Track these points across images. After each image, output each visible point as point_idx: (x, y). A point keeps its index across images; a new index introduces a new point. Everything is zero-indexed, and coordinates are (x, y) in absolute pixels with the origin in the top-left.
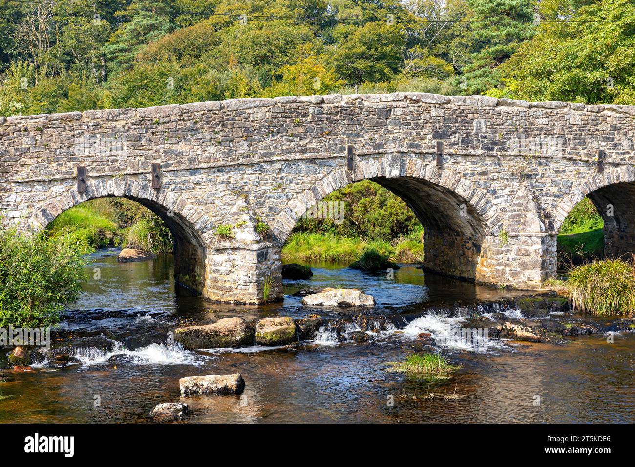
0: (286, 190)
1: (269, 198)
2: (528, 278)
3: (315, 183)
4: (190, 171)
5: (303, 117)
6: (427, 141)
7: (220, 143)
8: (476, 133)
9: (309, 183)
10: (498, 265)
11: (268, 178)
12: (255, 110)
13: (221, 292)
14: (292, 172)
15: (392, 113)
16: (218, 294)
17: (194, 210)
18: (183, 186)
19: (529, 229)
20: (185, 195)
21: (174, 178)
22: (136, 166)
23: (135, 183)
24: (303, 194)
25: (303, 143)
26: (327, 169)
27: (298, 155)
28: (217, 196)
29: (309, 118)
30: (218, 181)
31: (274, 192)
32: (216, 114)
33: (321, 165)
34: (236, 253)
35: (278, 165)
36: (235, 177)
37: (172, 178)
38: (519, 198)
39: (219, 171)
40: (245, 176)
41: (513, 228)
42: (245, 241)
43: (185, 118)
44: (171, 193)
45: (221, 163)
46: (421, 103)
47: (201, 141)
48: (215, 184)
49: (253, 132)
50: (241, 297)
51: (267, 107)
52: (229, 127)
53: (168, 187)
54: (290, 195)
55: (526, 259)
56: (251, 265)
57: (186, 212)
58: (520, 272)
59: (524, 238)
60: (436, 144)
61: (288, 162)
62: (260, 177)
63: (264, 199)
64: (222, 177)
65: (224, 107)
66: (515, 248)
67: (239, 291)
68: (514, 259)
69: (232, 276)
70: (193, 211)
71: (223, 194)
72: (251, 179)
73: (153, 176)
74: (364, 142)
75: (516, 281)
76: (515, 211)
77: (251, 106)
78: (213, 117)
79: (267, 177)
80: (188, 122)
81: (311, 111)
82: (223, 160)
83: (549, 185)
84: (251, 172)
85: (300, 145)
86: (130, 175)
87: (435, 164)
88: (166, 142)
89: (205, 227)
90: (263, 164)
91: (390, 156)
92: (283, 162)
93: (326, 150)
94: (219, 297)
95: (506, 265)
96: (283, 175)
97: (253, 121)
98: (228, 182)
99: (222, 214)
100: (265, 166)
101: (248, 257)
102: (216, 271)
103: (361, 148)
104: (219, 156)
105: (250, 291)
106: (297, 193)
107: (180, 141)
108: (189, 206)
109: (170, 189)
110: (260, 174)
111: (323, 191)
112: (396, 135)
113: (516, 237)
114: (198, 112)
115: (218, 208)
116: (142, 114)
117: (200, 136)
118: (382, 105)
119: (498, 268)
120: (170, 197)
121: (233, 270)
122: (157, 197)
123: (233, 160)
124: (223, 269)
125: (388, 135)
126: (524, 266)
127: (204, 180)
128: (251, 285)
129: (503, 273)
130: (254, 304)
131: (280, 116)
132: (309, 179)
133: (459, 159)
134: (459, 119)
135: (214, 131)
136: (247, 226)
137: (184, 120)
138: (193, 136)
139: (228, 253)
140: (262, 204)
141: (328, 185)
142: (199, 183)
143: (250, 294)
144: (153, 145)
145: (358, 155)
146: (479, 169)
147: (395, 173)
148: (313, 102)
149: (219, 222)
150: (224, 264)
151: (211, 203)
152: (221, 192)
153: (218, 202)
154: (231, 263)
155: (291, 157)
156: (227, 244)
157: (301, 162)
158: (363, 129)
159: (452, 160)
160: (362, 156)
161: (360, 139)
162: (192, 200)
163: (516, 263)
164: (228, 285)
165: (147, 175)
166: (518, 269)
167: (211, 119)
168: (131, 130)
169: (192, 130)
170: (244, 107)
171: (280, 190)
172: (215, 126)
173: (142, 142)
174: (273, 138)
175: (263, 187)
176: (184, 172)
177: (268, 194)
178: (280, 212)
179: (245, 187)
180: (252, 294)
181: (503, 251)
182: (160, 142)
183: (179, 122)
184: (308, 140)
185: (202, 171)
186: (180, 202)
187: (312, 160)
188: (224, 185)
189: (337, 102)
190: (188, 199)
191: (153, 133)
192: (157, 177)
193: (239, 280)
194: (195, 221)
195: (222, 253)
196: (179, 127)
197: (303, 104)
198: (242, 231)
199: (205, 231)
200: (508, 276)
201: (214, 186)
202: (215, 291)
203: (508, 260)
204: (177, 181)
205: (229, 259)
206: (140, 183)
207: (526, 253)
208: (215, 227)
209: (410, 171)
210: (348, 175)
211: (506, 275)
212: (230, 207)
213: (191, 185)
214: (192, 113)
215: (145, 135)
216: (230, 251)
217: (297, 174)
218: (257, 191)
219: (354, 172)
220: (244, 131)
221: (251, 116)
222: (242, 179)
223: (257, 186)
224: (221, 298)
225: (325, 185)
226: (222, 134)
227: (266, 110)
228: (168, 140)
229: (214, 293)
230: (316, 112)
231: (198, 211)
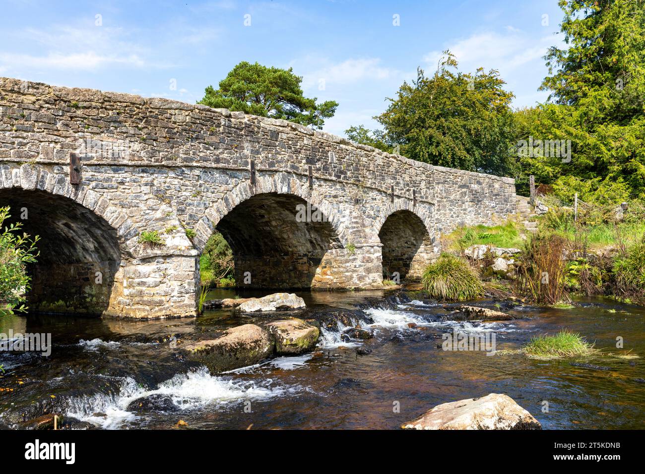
0: (204, 198)
1: (190, 205)
2: (373, 280)
3: (226, 193)
4: (113, 167)
5: (216, 127)
6: (302, 164)
7: (144, 140)
8: (331, 163)
9: (222, 192)
10: (347, 271)
11: (189, 184)
12: (176, 111)
13: (147, 308)
14: (209, 180)
15: (280, 136)
16: (144, 310)
17: (117, 213)
18: (106, 184)
19: (370, 241)
20: (107, 195)
21: (96, 174)
22: (51, 154)
23: (49, 175)
24: (217, 204)
25: (217, 152)
26: (236, 181)
27: (213, 164)
28: (141, 199)
29: (221, 129)
30: (142, 182)
31: (194, 199)
32: (139, 108)
33: (231, 177)
34: (168, 261)
35: (197, 172)
36: (159, 179)
37: (93, 173)
38: (355, 218)
39: (143, 171)
40: (168, 180)
41: (357, 240)
42: (179, 247)
43: (108, 107)
44: (91, 192)
45: (146, 162)
46: (297, 132)
47: (125, 135)
48: (140, 186)
49: (175, 134)
50: (174, 310)
51: (187, 111)
52: (152, 125)
53: (89, 185)
54: (207, 203)
55: (370, 265)
56: (187, 273)
57: (109, 214)
58: (365, 276)
59: (368, 248)
60: (308, 168)
61: (205, 169)
62: (182, 182)
63: (185, 205)
64: (147, 178)
65: (147, 102)
66: (360, 257)
67: (172, 304)
68: (360, 266)
69: (163, 287)
70: (115, 215)
71: (146, 197)
72: (174, 183)
73: (71, 168)
74: (262, 159)
75: (362, 283)
76: (354, 228)
77: (173, 106)
78: (137, 111)
79: (187, 183)
80: (110, 112)
81: (223, 123)
82: (147, 160)
83: (369, 209)
84: (173, 175)
85: (215, 155)
86: (44, 164)
87: (308, 185)
88: (86, 130)
89: (129, 233)
90: (184, 169)
91: (281, 174)
92: (201, 170)
93: (235, 162)
94: (146, 313)
95: (354, 271)
96: (201, 182)
97: (175, 123)
98: (152, 185)
99: (146, 219)
100: (187, 171)
101: (184, 264)
102: (143, 283)
103: (259, 165)
104: (143, 154)
105: (187, 302)
106: (213, 202)
107: (102, 132)
108: (113, 208)
109: (91, 187)
110: (181, 179)
111: (233, 201)
112: (283, 156)
113: (361, 247)
114: (121, 102)
115: (142, 213)
116: (57, 93)
117: (124, 129)
118: (272, 128)
119: (347, 274)
120: (91, 196)
121: (164, 280)
122: (76, 195)
123: (157, 161)
124: (150, 280)
125: (278, 156)
126: (368, 271)
127: (128, 180)
128: (187, 295)
129: (352, 277)
130: (192, 316)
131: (198, 122)
132: (222, 189)
133: (322, 182)
134: (321, 150)
135: (137, 127)
136: (178, 232)
137: (106, 109)
138: (116, 128)
139: (157, 262)
140: (183, 211)
141: (237, 196)
142: (122, 183)
143: (186, 306)
144: (71, 131)
145: (258, 171)
146: (334, 193)
147: (285, 190)
148: (224, 114)
149: (142, 228)
150: (153, 275)
151: (135, 206)
152: (145, 194)
153: (142, 206)
154: (161, 273)
155: (208, 164)
156: (157, 251)
157: (215, 170)
158: (261, 147)
159: (318, 183)
160: (261, 171)
161: (259, 156)
162: (116, 202)
163: (361, 269)
164: (157, 298)
165: (64, 167)
166: (364, 274)
167: (134, 113)
168: (43, 110)
169: (115, 122)
170: (167, 107)
171: (199, 197)
172: (138, 121)
173: (57, 126)
174: (192, 144)
175: (184, 193)
176: (106, 168)
177: (189, 201)
178: (198, 220)
179: (167, 192)
180: (189, 306)
181: (350, 260)
182: (79, 130)
183: (101, 110)
184: (221, 150)
185: (126, 169)
186: (102, 203)
187: (224, 171)
188: (148, 187)
189: (241, 118)
190: (110, 200)
191: (72, 118)
192: (77, 171)
193: (173, 291)
194: (118, 226)
195: (150, 262)
196: (100, 115)
197: (216, 115)
198: (174, 237)
199: (129, 237)
200: (355, 280)
201: (139, 187)
202: (140, 307)
203: (355, 267)
204: (99, 177)
205: (159, 270)
206: (55, 175)
207: (369, 260)
208: (139, 233)
209: (293, 189)
210: (251, 188)
211: (354, 279)
212: (154, 212)
213: (114, 184)
214: (115, 102)
215: (61, 118)
216: (161, 260)
217: (212, 183)
218: (179, 197)
219: (255, 186)
220: (167, 131)
221: (173, 117)
222: (165, 183)
223: (179, 191)
224: (148, 314)
225: (234, 196)
226: (145, 130)
227: (187, 114)
228: (88, 128)
229: (139, 309)
230: (227, 124)
231: (121, 215)
